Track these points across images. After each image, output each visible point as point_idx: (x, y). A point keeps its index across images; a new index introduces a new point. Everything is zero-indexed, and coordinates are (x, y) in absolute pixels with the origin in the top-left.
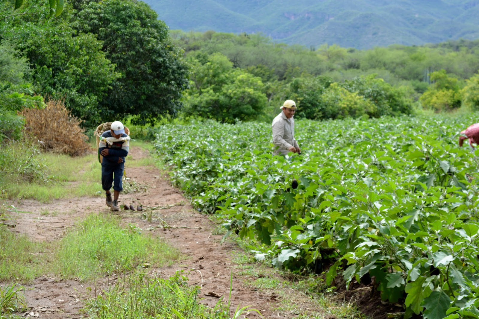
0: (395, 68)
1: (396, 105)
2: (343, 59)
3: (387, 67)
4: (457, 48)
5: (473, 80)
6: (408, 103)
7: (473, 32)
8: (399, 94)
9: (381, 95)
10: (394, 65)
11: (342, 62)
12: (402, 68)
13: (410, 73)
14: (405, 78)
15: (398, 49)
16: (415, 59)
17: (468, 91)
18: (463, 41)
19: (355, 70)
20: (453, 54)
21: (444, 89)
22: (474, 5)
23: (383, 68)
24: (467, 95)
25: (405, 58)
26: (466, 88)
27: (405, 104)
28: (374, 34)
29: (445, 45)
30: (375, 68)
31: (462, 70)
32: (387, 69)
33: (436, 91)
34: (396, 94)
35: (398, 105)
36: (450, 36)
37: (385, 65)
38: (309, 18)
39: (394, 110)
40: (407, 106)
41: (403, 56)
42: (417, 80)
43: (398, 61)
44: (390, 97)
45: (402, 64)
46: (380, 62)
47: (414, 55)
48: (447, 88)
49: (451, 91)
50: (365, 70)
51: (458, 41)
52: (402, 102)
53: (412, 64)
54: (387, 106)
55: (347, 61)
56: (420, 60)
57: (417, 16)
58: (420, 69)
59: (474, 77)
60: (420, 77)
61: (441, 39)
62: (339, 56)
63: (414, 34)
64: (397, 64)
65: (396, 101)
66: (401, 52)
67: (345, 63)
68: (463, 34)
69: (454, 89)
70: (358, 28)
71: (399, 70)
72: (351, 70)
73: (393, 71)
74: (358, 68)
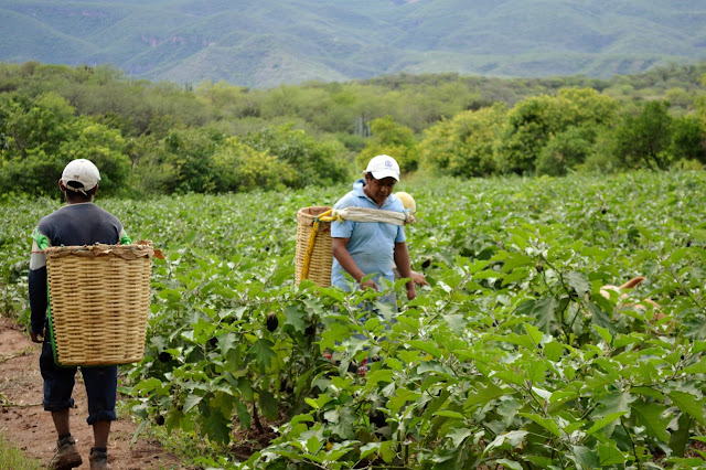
0: (311, 115)
1: (323, 169)
2: (235, 103)
3: (300, 113)
4: (396, 86)
5: (435, 130)
6: (341, 166)
7: (416, 63)
8: (328, 152)
9: (302, 155)
10: (311, 111)
11: (233, 106)
12: (323, 116)
13: (334, 123)
14: (328, 130)
15: (315, 87)
16: (341, 101)
17: (427, 148)
18: (403, 76)
19: (254, 118)
20: (395, 93)
21: (392, 144)
22: (417, 24)
23: (295, 115)
24: (427, 152)
25: (327, 99)
26: (425, 142)
27: (338, 167)
28: (276, 66)
29: (378, 82)
30: (282, 114)
31: (409, 116)
32: (300, 116)
33: (380, 147)
34: (324, 153)
35: (327, 169)
36: (385, 69)
37: (297, 110)
38: (178, 43)
39: (322, 177)
40: (341, 170)
41: (324, 96)
42: (346, 133)
43: (315, 104)
44: (316, 158)
45: (323, 109)
46: (290, 106)
47: (339, 95)
48: (397, 143)
49: (402, 146)
50: (269, 118)
51: (397, 74)
52: (333, 165)
53: (336, 109)
54: (311, 171)
55: (242, 106)
56: (348, 102)
57: (336, 39)
58: (348, 116)
59: (436, 126)
60: (350, 127)
61: (372, 73)
62: (227, 98)
63: (332, 66)
64: (315, 110)
65: (324, 163)
66: (320, 92)
67: (238, 109)
68: (402, 66)
69: (406, 144)
70: (251, 57)
71: (319, 117)
72: (248, 118)
73: (309, 120)
74: (257, 115)
